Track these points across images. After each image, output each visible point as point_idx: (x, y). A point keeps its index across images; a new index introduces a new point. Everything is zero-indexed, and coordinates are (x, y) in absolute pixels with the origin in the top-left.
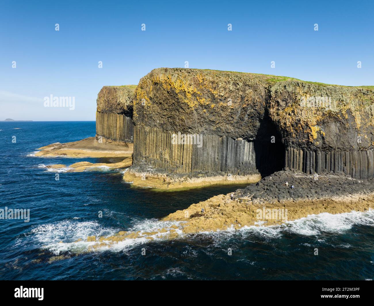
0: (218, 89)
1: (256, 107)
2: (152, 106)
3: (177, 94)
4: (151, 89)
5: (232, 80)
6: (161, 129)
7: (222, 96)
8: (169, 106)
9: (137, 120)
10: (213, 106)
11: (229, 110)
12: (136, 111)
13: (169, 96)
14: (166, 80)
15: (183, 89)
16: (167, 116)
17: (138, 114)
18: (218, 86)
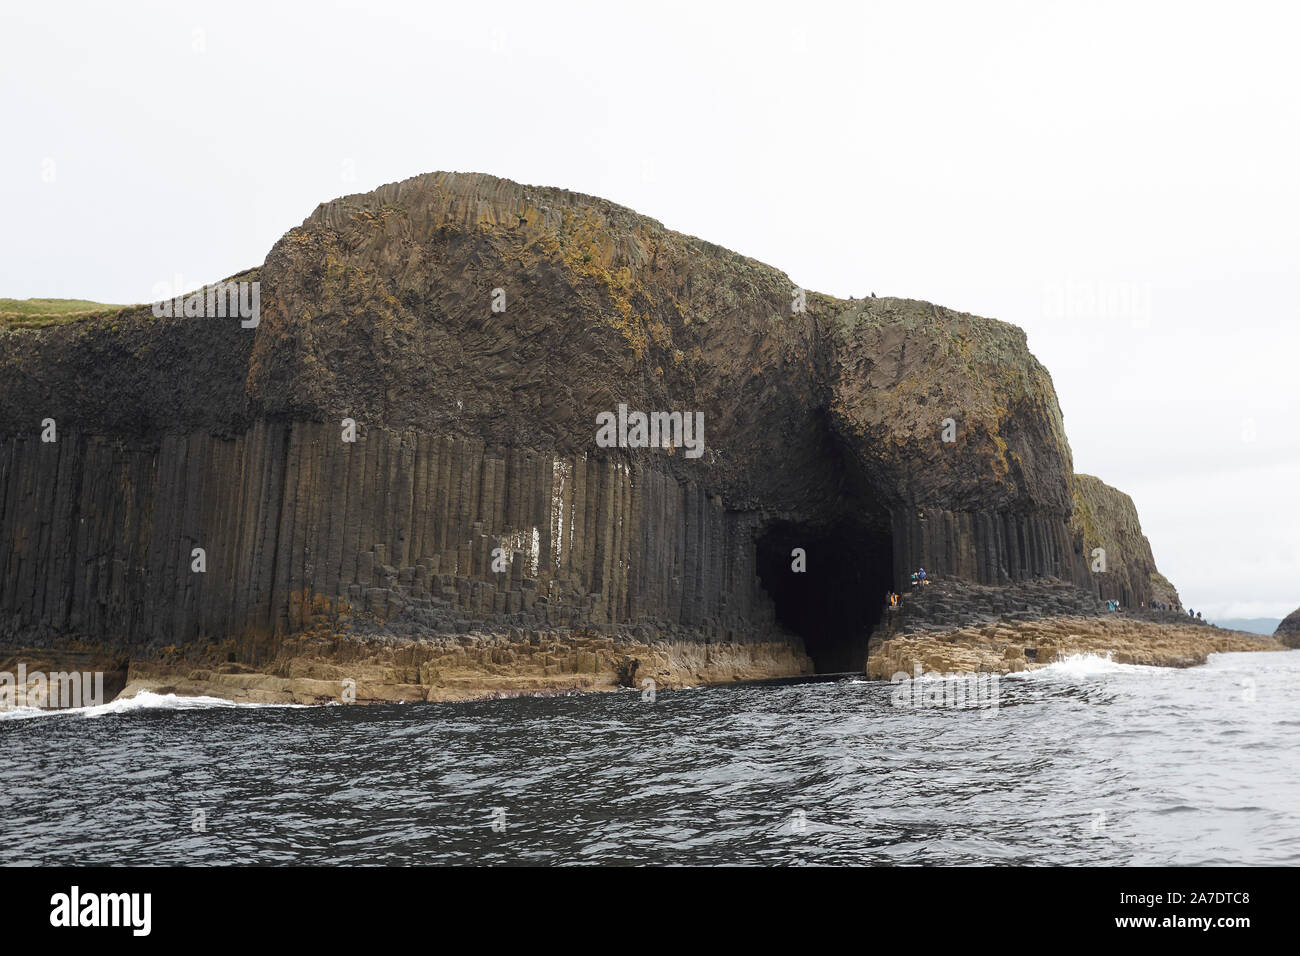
0: (690, 298)
1: (786, 379)
2: (420, 333)
3: (571, 291)
4: (415, 258)
5: (731, 271)
6: (480, 442)
7: (703, 324)
8: (525, 339)
9: (334, 397)
10: (679, 354)
11: (716, 383)
12: (317, 352)
13: (526, 296)
14: (513, 229)
15: (594, 271)
16: (511, 383)
17: (330, 368)
18: (690, 285)
